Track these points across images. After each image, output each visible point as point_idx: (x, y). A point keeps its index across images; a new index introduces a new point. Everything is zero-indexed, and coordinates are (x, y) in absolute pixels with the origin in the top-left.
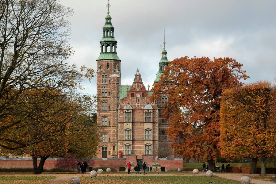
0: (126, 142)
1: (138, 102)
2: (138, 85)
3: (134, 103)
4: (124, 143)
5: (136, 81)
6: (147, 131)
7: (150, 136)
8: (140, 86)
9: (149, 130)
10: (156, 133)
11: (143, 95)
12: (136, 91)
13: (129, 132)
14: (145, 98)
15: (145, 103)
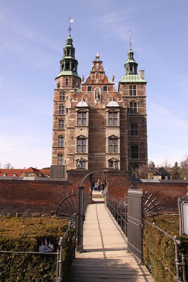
0: (79, 157)
1: (97, 99)
2: (97, 75)
3: (92, 99)
4: (76, 159)
5: (94, 70)
6: (112, 139)
7: (116, 147)
8: (101, 77)
9: (115, 137)
10: (125, 143)
11: (105, 89)
12: (95, 83)
13: (83, 140)
14: (108, 93)
15: (108, 99)
